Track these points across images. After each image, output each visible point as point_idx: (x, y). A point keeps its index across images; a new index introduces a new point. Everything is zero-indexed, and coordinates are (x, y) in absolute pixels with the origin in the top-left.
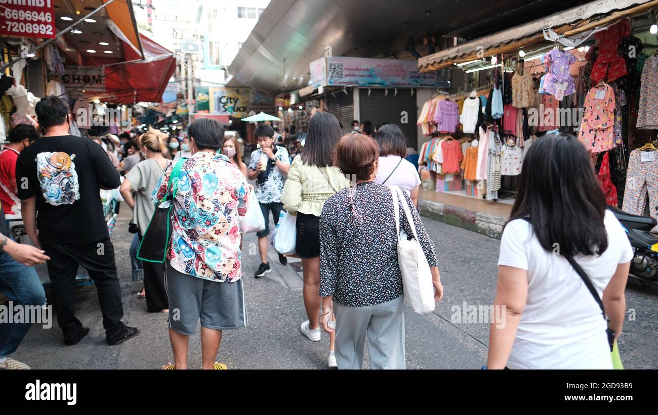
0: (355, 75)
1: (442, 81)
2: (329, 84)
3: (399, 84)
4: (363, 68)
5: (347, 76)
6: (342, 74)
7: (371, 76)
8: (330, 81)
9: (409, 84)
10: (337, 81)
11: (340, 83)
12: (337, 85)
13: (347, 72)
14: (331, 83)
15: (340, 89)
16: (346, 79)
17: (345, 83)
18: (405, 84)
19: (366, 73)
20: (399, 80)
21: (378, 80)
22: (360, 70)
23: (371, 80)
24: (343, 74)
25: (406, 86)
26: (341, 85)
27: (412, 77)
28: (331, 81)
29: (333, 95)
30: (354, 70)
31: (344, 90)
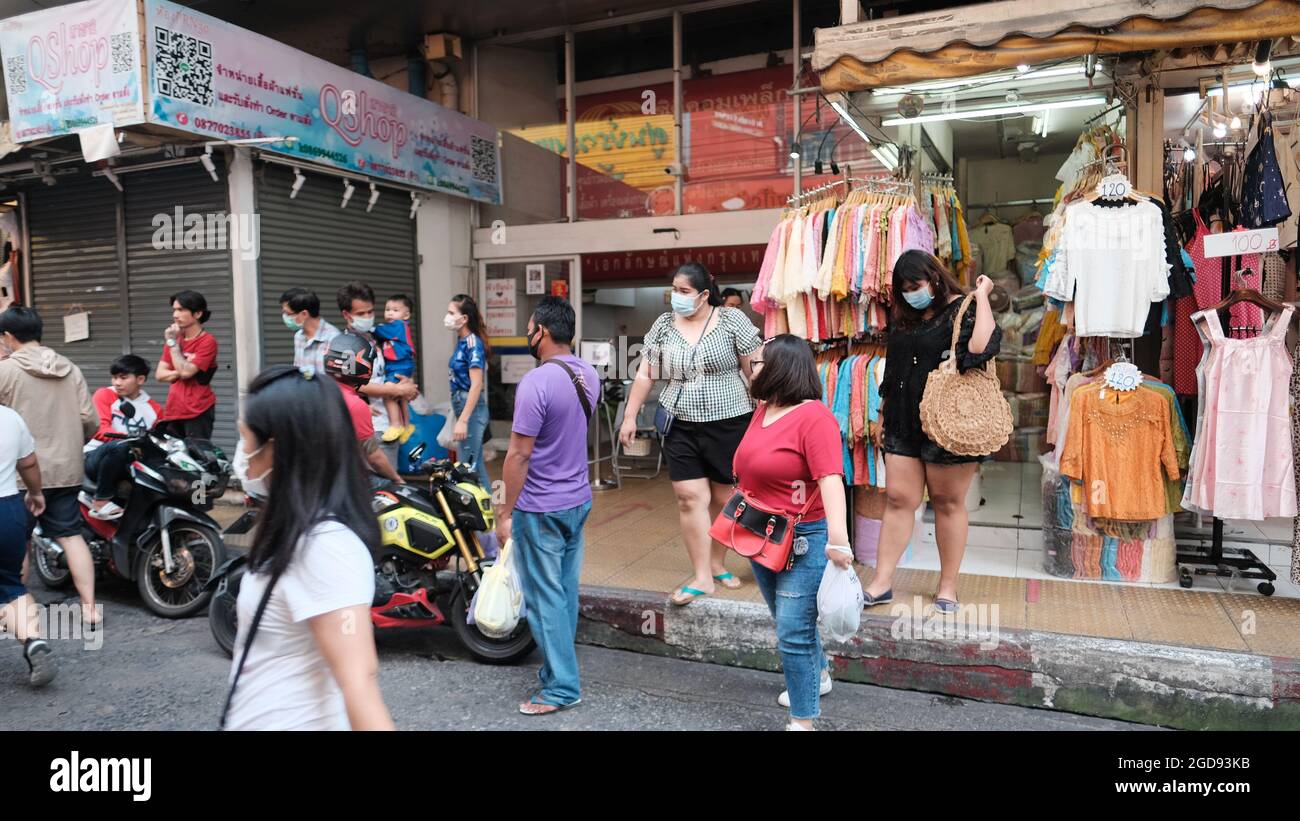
0: (256, 105)
1: (485, 182)
2: (155, 120)
3: (387, 169)
4: (282, 83)
5: (226, 99)
6: (207, 89)
7: (306, 120)
8: (158, 108)
9: (412, 175)
10: (186, 114)
11: (201, 123)
12: (190, 128)
13: (230, 87)
14: (163, 117)
15: (201, 141)
16: (226, 114)
17: (220, 127)
18: (401, 173)
19: (289, 105)
20: (385, 154)
21: (330, 141)
22: (271, 86)
23: (310, 137)
24: (211, 86)
25: (406, 180)
26: (202, 132)
27: (419, 153)
28: (166, 108)
29: (113, 179)
30: (250, 81)
31: (206, 159)
